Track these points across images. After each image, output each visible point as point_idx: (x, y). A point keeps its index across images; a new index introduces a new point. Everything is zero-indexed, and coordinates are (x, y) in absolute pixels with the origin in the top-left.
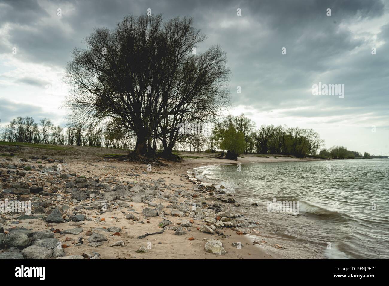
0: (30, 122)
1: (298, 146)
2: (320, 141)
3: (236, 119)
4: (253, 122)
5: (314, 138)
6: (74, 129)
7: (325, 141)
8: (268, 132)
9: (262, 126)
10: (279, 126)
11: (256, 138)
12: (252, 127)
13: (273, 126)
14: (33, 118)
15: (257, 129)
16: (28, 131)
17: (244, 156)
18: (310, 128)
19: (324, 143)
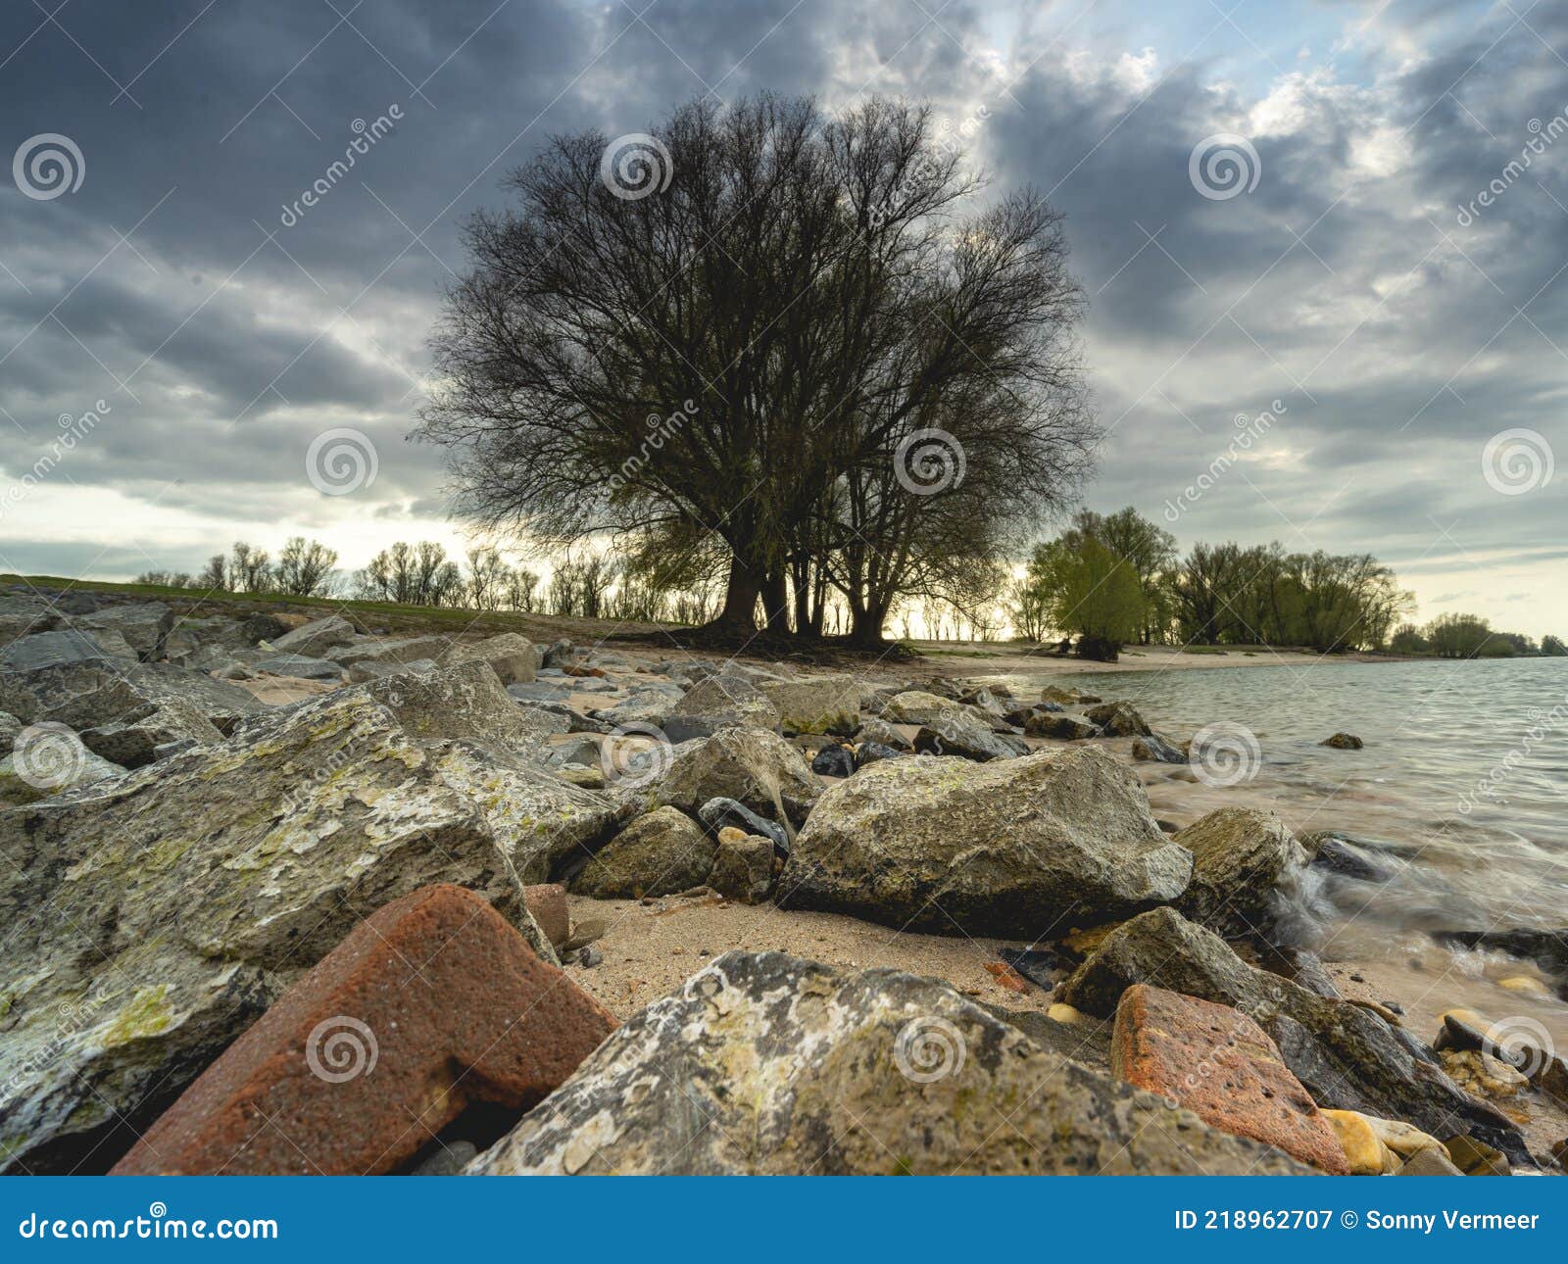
0: (432, 559)
1: (1321, 614)
2: (1398, 597)
3: (1109, 528)
4: (1165, 537)
5: (1377, 585)
6: (574, 579)
7: (1416, 595)
8: (1219, 569)
9: (1197, 550)
10: (1255, 547)
11: (1178, 590)
12: (1164, 555)
13: (1235, 548)
14: (443, 546)
15: (1181, 559)
16: (426, 589)
17: (1140, 650)
18: (1363, 553)
19: (1410, 603)
